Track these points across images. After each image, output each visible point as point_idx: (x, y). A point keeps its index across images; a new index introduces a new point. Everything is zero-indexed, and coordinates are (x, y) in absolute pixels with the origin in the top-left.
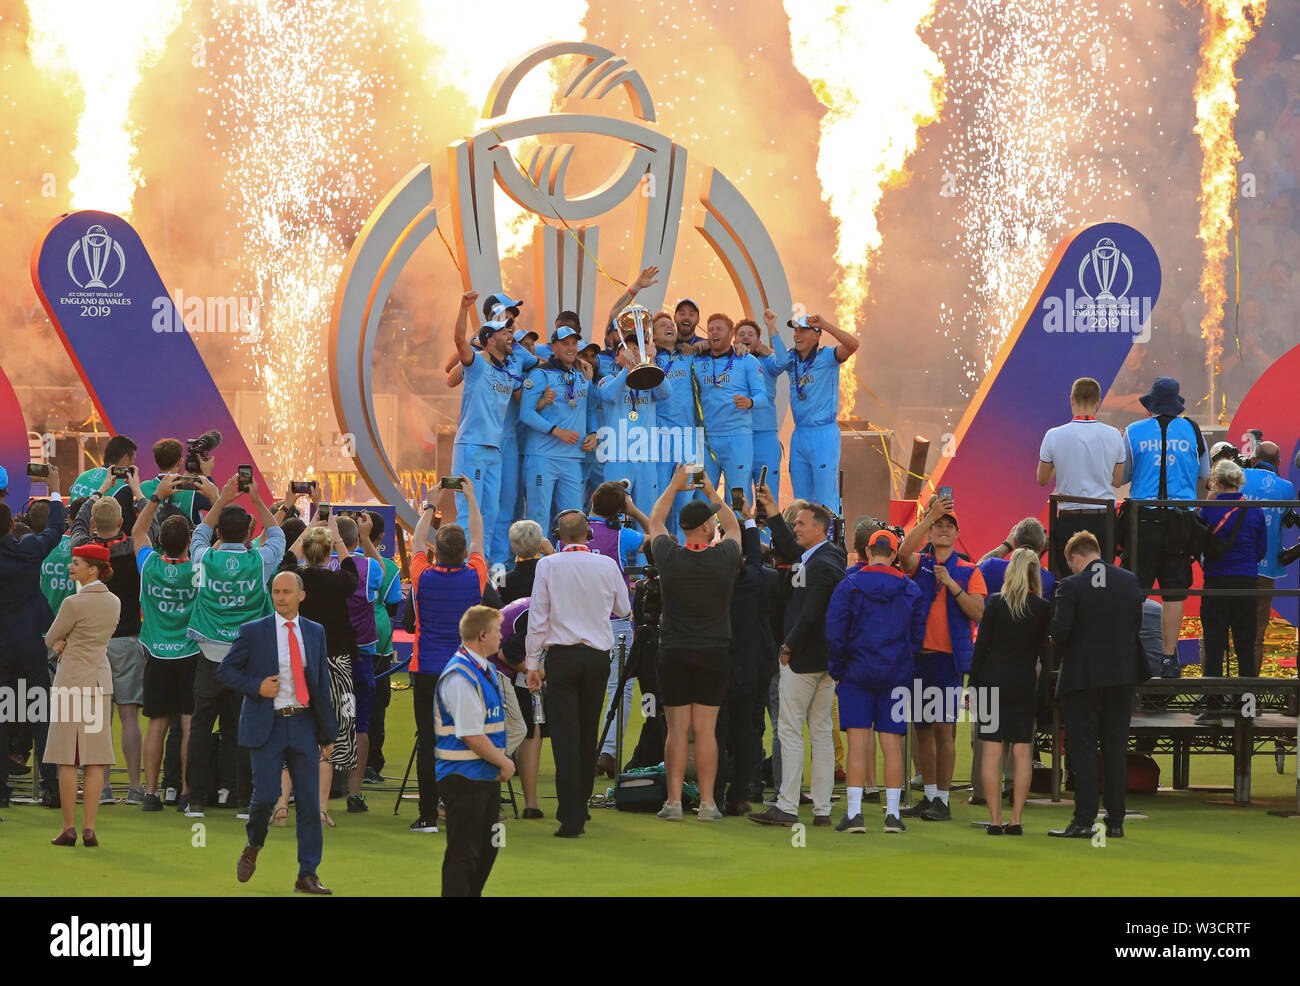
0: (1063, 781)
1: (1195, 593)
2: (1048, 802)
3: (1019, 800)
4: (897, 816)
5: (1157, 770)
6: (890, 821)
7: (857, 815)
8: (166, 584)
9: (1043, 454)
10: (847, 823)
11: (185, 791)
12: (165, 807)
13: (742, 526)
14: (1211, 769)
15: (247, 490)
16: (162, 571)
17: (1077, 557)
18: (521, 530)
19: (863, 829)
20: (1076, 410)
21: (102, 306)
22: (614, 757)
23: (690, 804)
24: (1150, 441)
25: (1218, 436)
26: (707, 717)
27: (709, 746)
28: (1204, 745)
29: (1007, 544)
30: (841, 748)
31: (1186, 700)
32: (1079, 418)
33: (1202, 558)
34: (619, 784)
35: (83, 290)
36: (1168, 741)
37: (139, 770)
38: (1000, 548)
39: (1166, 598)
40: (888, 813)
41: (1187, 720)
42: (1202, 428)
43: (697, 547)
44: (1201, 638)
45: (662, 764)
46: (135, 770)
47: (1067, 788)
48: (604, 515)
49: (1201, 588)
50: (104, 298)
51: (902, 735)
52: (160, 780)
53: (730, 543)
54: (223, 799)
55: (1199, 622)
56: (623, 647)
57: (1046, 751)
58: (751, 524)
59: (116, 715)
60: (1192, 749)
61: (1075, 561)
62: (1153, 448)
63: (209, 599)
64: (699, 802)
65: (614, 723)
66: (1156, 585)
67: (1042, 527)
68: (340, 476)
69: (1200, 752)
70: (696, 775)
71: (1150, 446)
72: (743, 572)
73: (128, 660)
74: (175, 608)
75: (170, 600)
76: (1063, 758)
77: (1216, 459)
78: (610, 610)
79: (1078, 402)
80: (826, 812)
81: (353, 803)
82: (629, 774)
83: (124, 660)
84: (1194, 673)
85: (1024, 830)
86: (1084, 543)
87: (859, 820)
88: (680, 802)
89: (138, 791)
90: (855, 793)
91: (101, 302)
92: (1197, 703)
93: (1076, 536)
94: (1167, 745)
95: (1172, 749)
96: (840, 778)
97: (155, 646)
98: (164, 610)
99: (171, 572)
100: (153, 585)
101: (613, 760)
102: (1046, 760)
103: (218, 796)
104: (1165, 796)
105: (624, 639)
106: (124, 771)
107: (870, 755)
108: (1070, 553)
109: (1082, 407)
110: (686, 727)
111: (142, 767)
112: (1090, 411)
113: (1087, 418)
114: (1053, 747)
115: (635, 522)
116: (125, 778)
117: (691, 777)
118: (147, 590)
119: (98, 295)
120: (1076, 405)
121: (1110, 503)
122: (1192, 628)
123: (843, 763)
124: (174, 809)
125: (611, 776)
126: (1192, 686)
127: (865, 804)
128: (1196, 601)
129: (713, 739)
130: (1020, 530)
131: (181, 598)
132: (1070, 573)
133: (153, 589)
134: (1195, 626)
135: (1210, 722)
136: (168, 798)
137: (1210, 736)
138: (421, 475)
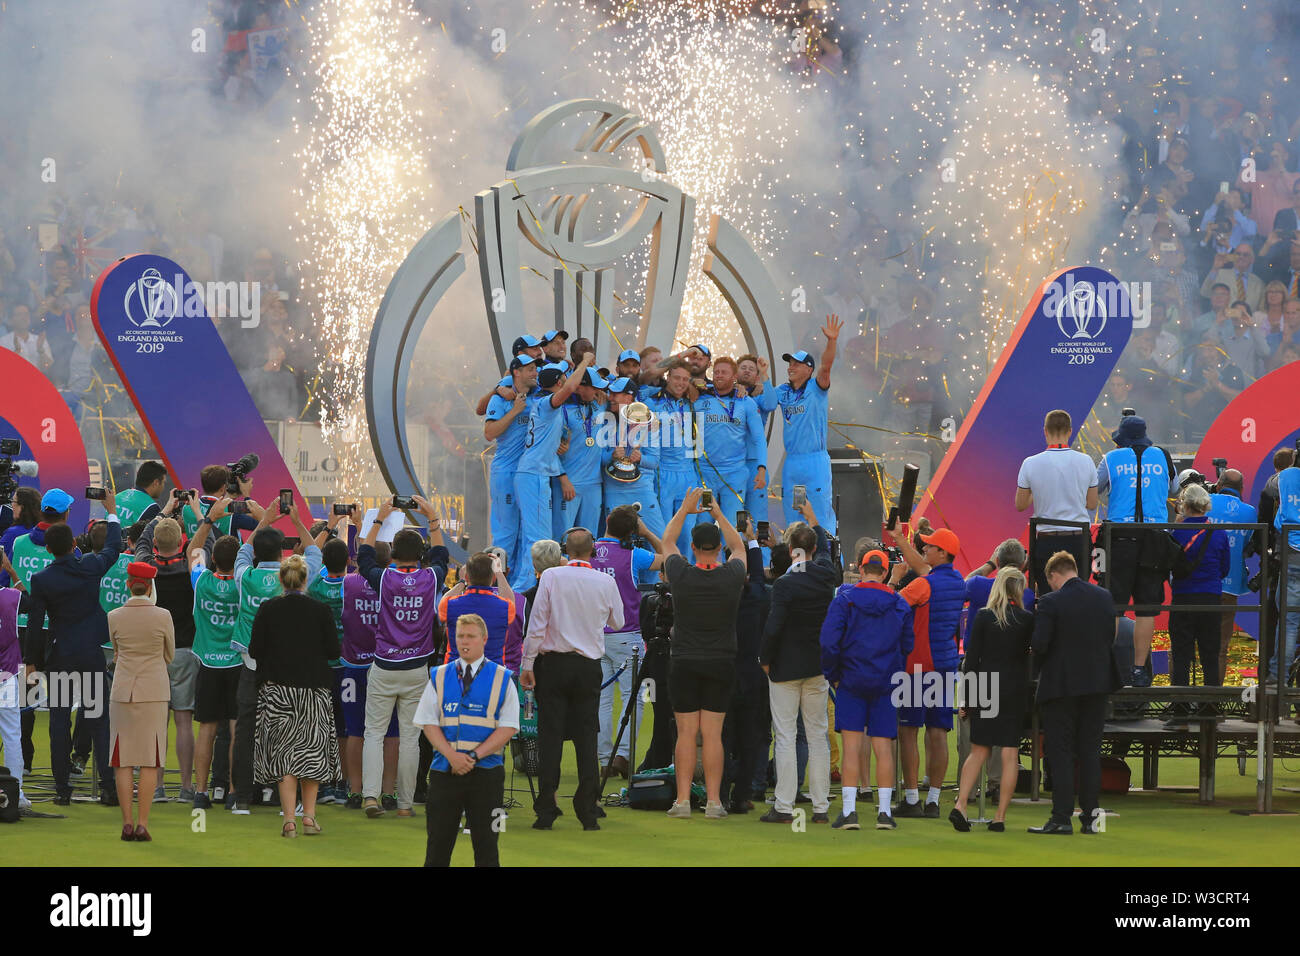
0: (1042, 781)
1: (1165, 609)
2: (1027, 801)
3: (1004, 798)
4: (889, 814)
5: (1128, 772)
6: (882, 818)
7: (852, 813)
8: (217, 599)
9: (1021, 481)
10: (842, 821)
11: (232, 790)
12: (213, 805)
13: (747, 547)
14: (1178, 770)
15: (288, 512)
16: (215, 587)
17: (1055, 575)
18: (541, 548)
19: (857, 825)
20: (1050, 439)
21: (156, 343)
22: (628, 759)
23: (697, 802)
24: (1126, 465)
25: (1186, 464)
26: (712, 722)
27: (714, 749)
28: (1172, 749)
29: (990, 563)
30: (837, 751)
31: (1155, 707)
32: (1053, 446)
33: (1171, 577)
34: (632, 784)
35: (139, 329)
36: (1138, 745)
37: (190, 771)
38: (985, 567)
39: (1139, 614)
40: (880, 811)
41: (1155, 726)
42: (1172, 457)
43: (708, 567)
44: (1169, 650)
45: (673, 765)
46: (187, 770)
47: (1046, 789)
48: (618, 537)
49: (1169, 604)
50: (158, 336)
51: (893, 739)
52: (209, 780)
53: (737, 562)
54: (267, 798)
55: (1168, 635)
56: (636, 658)
57: (1026, 754)
58: (754, 544)
59: (172, 721)
60: (1161, 752)
61: (1054, 579)
62: (1129, 471)
63: (249, 613)
64: (706, 800)
65: (628, 728)
66: (1131, 602)
67: (1023, 548)
68: (375, 501)
69: (1168, 756)
70: (703, 775)
71: (1126, 469)
72: (747, 589)
73: (186, 669)
74: (226, 621)
75: (220, 614)
76: (1041, 760)
77: (1184, 485)
78: (604, 624)
79: (1052, 433)
80: (822, 809)
81: (387, 802)
82: (641, 775)
83: (182, 669)
84: (1163, 682)
85: (1006, 827)
86: (1062, 563)
87: (853, 817)
88: (689, 802)
89: (190, 791)
90: (850, 793)
91: (156, 339)
92: (1165, 710)
93: (1056, 555)
94: (1137, 749)
95: (1142, 752)
96: (836, 778)
97: (207, 656)
98: (215, 623)
99: (222, 588)
100: (206, 599)
101: (627, 762)
102: (1027, 763)
103: (262, 794)
104: (1137, 797)
105: (637, 651)
106: (177, 772)
107: (863, 758)
108: (1050, 572)
109: (1055, 437)
110: (694, 731)
111: (194, 769)
112: (1064, 440)
113: (1060, 446)
114: (1033, 750)
115: (646, 543)
116: (177, 778)
117: (699, 778)
118: (200, 604)
119: (153, 333)
120: (1049, 436)
121: (1085, 525)
122: (1162, 642)
123: (839, 765)
124: (221, 807)
125: (625, 777)
126: (1161, 694)
127: (859, 803)
128: (1165, 616)
129: (719, 743)
130: (1002, 550)
131: (231, 612)
132: (1051, 590)
133: (206, 603)
134: (1164, 639)
135: (1177, 728)
136: (216, 797)
137: (1177, 741)
138: (449, 499)
